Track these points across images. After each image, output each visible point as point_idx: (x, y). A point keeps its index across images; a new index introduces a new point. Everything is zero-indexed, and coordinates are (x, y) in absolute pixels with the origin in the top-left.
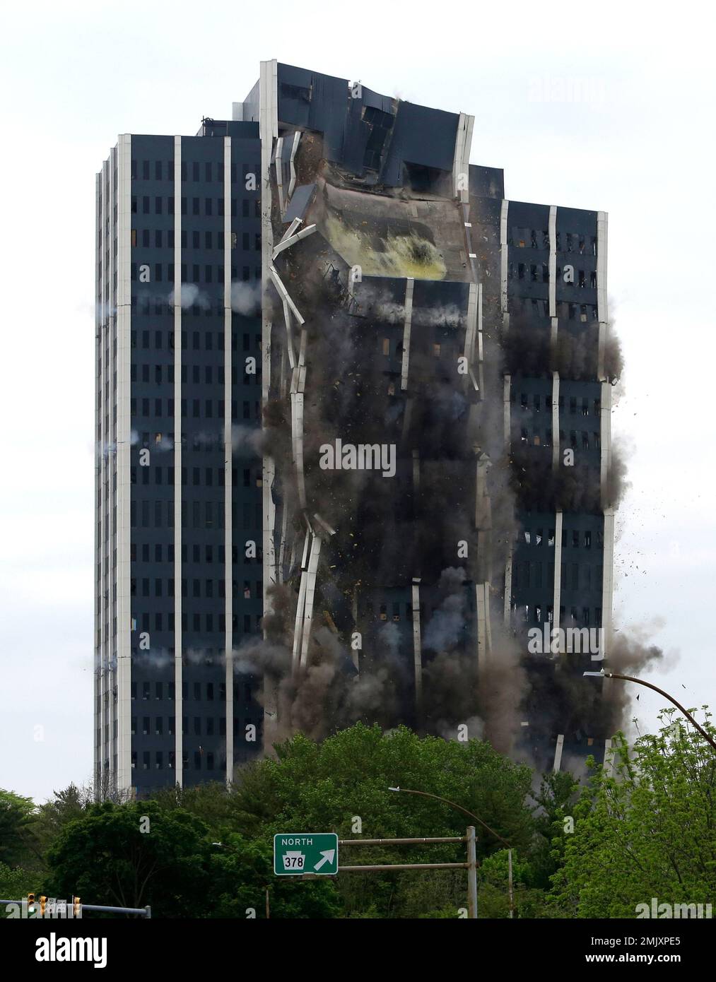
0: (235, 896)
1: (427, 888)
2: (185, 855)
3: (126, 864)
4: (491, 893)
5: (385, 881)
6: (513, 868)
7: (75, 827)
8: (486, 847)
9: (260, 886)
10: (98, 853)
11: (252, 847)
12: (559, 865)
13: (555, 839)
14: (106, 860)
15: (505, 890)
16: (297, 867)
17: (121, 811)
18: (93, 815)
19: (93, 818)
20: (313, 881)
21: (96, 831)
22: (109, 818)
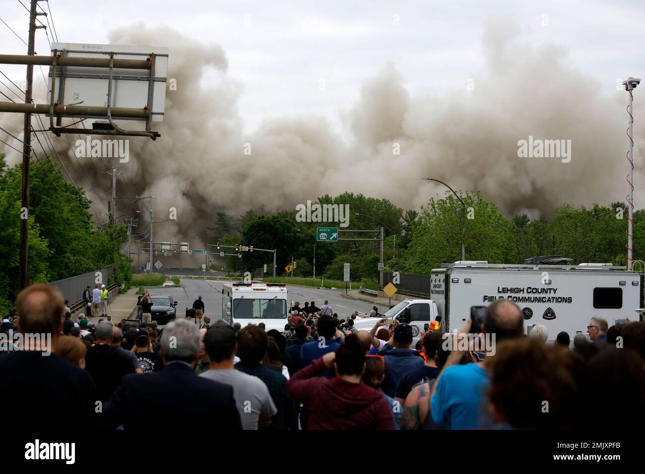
0: (304, 247)
1: (367, 247)
2: (288, 233)
3: (268, 236)
4: (388, 249)
5: (353, 244)
6: (395, 241)
7: (252, 223)
8: (387, 234)
9: (312, 244)
10: (259, 232)
11: (310, 232)
12: (410, 241)
14: (262, 234)
15: (392, 248)
16: (324, 238)
19: (258, 220)
20: (329, 243)
21: (259, 224)
22: (264, 220)
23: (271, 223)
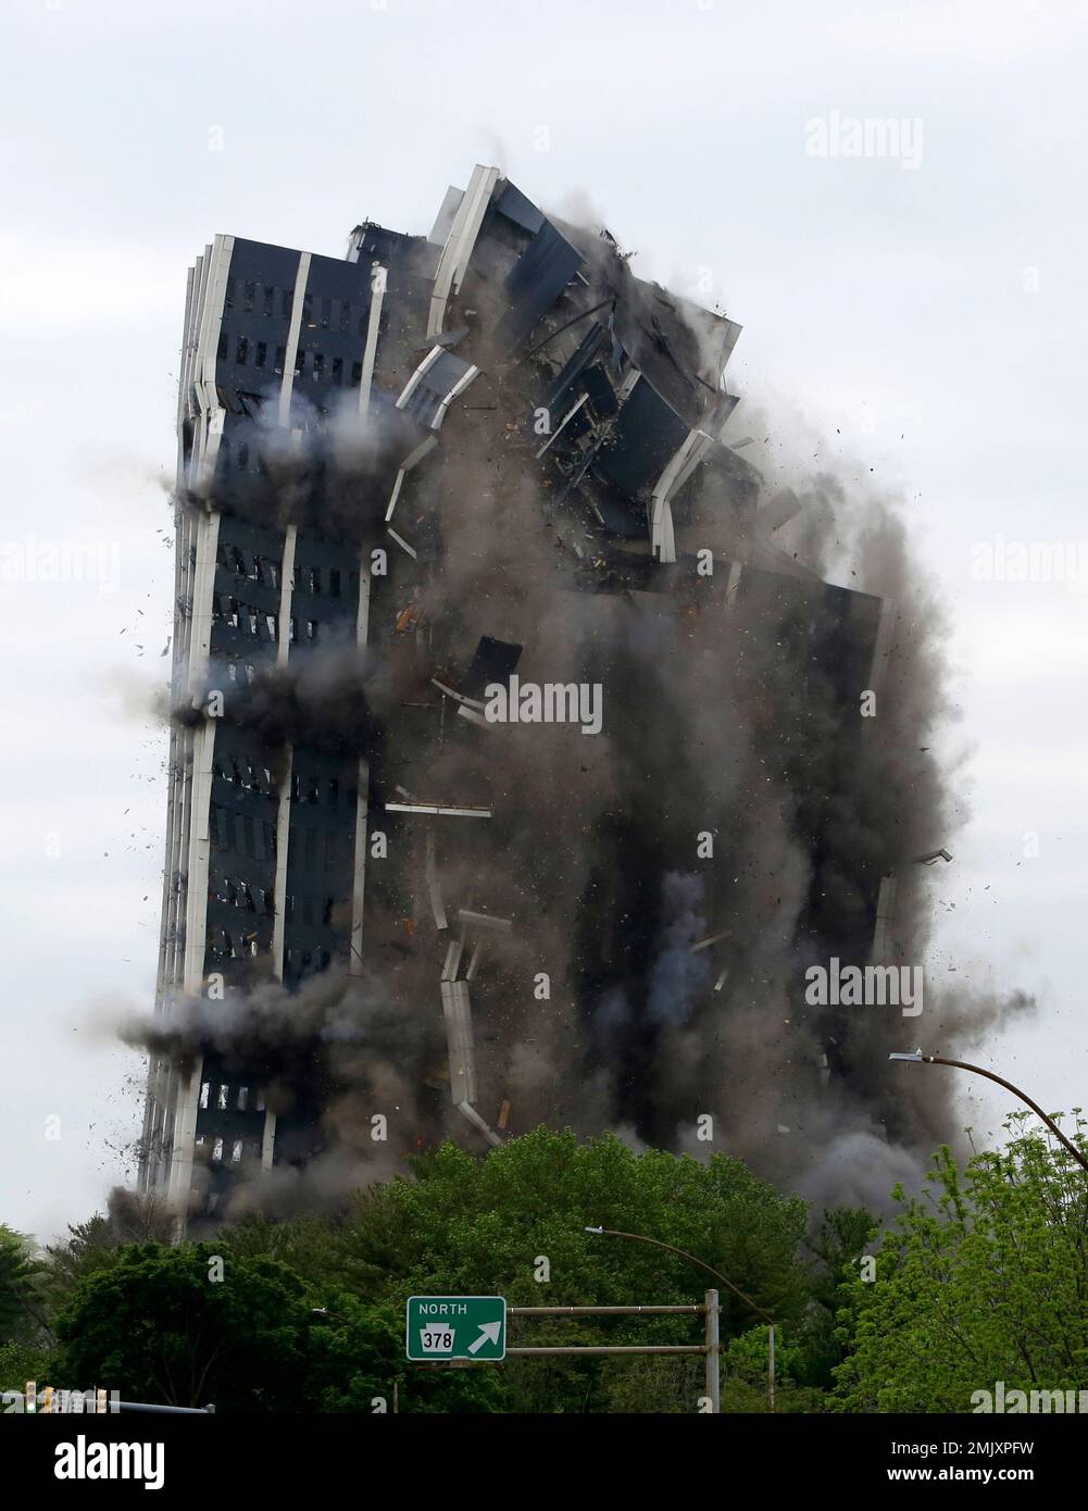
0: (346, 1390)
1: (642, 1382)
2: (270, 1326)
3: (176, 1340)
4: (741, 1392)
5: (578, 1372)
6: (777, 1355)
7: (99, 1281)
8: (736, 1321)
9: (385, 1377)
10: (135, 1321)
11: (372, 1316)
12: (847, 1352)
13: (842, 1312)
14: (147, 1333)
15: (763, 1388)
16: (441, 1348)
17: (171, 1257)
18: (128, 1262)
19: (130, 1268)
20: (466, 1370)
21: (133, 1287)
22: (155, 1268)
23: (192, 1277)
